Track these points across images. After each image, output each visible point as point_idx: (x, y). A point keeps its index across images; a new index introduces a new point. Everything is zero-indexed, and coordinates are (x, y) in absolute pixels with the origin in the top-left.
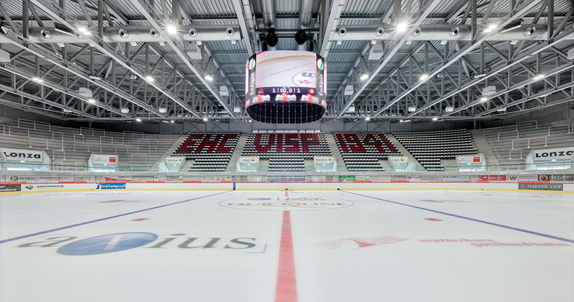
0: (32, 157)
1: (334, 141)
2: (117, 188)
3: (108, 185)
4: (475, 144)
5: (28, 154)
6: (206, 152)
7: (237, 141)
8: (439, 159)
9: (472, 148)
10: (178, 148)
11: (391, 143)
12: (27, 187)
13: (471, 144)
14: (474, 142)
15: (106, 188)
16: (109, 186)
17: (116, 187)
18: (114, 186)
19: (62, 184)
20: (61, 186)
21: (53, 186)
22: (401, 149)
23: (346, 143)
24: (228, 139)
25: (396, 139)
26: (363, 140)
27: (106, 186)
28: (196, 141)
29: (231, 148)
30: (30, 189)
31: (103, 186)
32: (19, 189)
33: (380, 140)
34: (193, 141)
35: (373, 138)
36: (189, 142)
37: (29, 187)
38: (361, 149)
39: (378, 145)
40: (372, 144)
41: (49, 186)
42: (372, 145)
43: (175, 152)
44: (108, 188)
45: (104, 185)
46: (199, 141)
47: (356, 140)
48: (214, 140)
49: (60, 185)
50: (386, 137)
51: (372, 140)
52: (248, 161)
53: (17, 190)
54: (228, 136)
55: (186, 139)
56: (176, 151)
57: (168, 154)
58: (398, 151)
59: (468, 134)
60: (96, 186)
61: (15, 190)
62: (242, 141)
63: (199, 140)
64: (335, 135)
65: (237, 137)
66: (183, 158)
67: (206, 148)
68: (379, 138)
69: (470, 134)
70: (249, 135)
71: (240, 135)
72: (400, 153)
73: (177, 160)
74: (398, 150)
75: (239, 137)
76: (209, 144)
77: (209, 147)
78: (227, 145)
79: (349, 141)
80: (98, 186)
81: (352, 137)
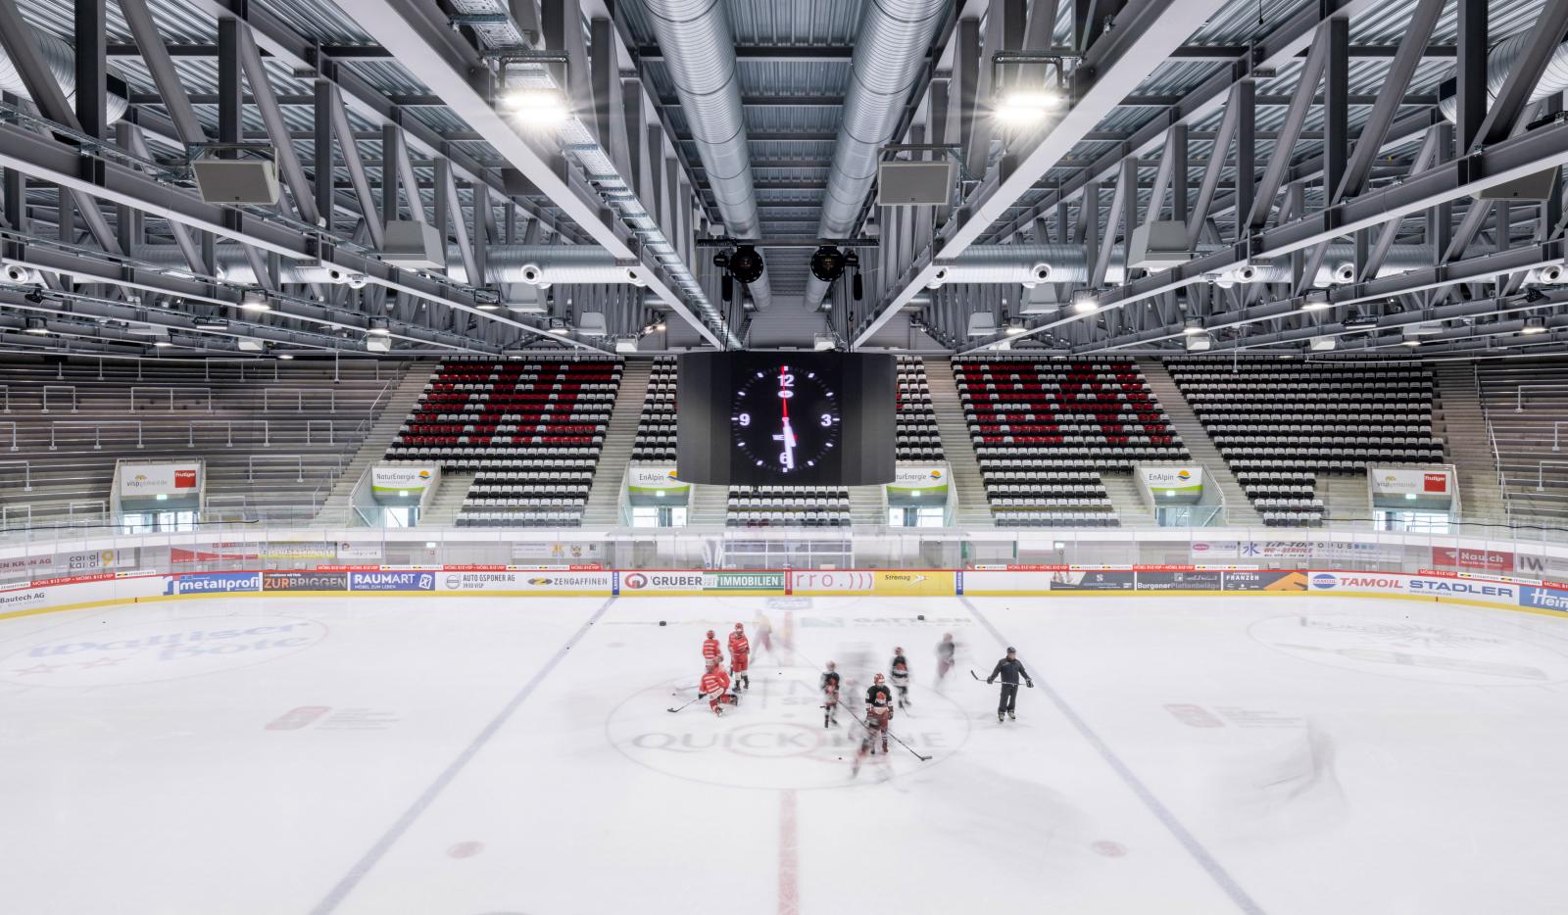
1: (954, 395)
2: (233, 590)
3: (202, 581)
4: (1443, 419)
6: (508, 439)
7: (612, 391)
8: (1311, 476)
9: (1427, 435)
10: (409, 423)
11: (1154, 401)
13: (1428, 417)
14: (1441, 408)
15: (195, 591)
16: (206, 582)
17: (229, 586)
18: (222, 583)
19: (38, 590)
20: (37, 596)
21: (12, 600)
22: (1186, 429)
23: (995, 401)
24: (583, 386)
25: (1172, 385)
26: (1055, 391)
27: (194, 582)
28: (470, 392)
29: (595, 423)
31: (187, 585)
33: (1117, 391)
34: (459, 391)
35: (1090, 382)
36: (445, 399)
38: (1044, 432)
39: (1106, 412)
40: (1085, 407)
42: (1085, 413)
43: (400, 439)
44: (203, 590)
45: (187, 582)
46: (479, 392)
47: (1033, 392)
48: (531, 387)
49: (33, 592)
50: (1139, 376)
51: (1086, 392)
52: (658, 481)
54: (583, 373)
55: (432, 382)
56: (402, 434)
57: (372, 448)
58: (1175, 439)
59: (1424, 374)
60: (162, 584)
62: (634, 393)
63: (480, 386)
64: (960, 367)
65: (614, 377)
66: (432, 469)
67: (506, 423)
68: (1111, 382)
69: (1430, 374)
70: (655, 367)
71: (624, 366)
72: (1179, 445)
73: (413, 477)
74: (1173, 434)
75: (622, 375)
76: (517, 407)
77: (518, 417)
78: (579, 412)
79: (1007, 395)
80: (171, 585)
81: (1017, 376)
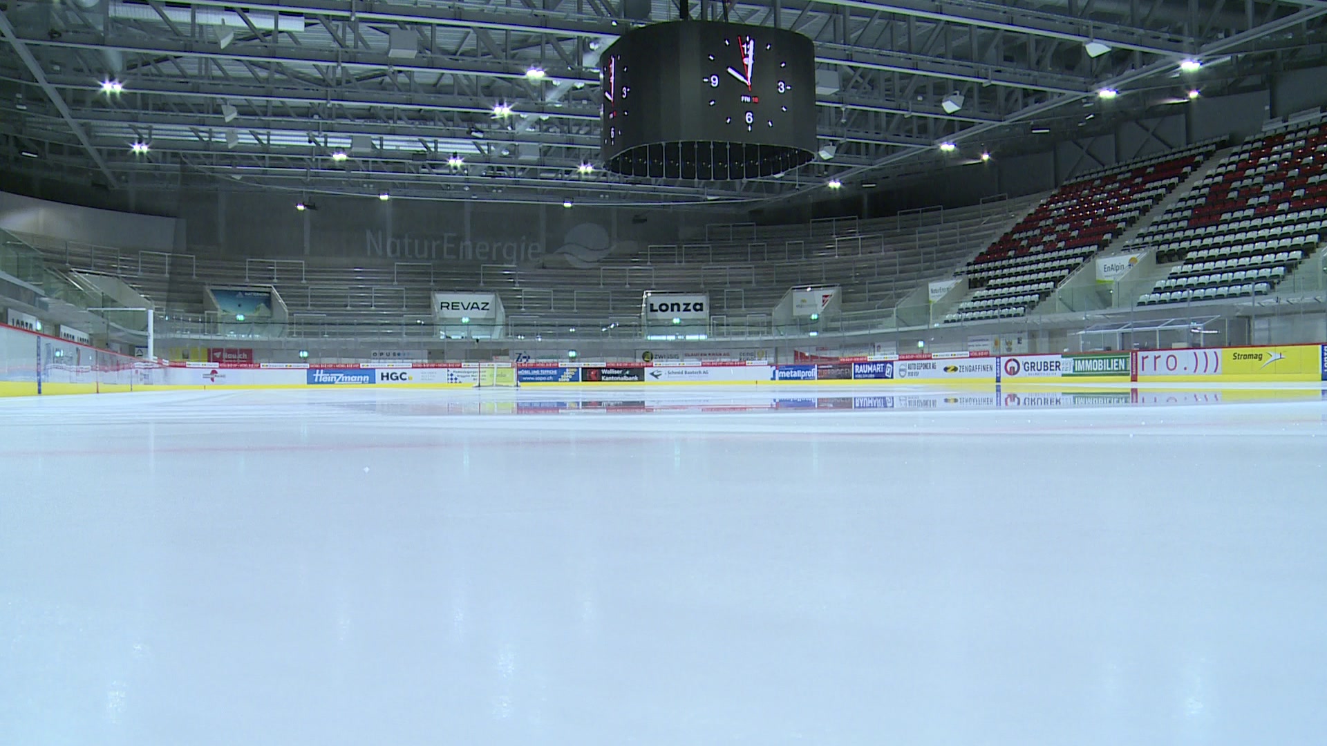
0: (690, 310)
5: (684, 304)
6: (1042, 247)
7: (1170, 185)
10: (992, 245)
12: (652, 374)
20: (704, 372)
21: (691, 373)
24: (1147, 185)
27: (787, 372)
28: (1055, 209)
30: (656, 376)
32: (641, 379)
34: (1048, 211)
36: (1034, 217)
37: (655, 374)
41: (686, 373)
43: (974, 260)
46: (1062, 208)
52: (1119, 271)
53: (639, 380)
54: (1162, 172)
56: (980, 255)
61: (636, 378)
63: (1065, 204)
66: (961, 281)
67: (1055, 233)
78: (1120, 212)
80: (774, 372)
